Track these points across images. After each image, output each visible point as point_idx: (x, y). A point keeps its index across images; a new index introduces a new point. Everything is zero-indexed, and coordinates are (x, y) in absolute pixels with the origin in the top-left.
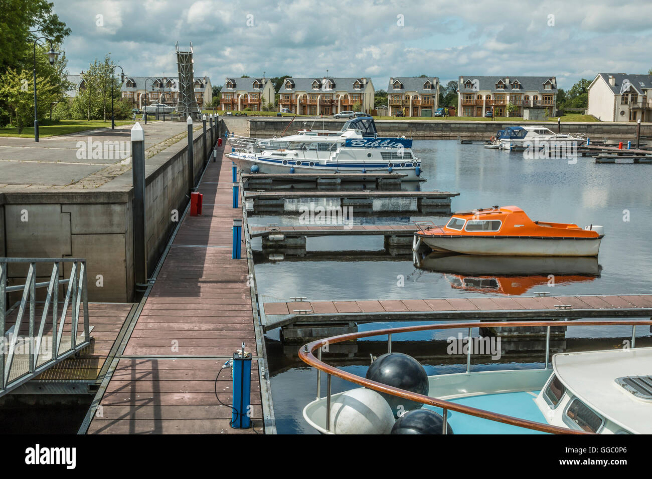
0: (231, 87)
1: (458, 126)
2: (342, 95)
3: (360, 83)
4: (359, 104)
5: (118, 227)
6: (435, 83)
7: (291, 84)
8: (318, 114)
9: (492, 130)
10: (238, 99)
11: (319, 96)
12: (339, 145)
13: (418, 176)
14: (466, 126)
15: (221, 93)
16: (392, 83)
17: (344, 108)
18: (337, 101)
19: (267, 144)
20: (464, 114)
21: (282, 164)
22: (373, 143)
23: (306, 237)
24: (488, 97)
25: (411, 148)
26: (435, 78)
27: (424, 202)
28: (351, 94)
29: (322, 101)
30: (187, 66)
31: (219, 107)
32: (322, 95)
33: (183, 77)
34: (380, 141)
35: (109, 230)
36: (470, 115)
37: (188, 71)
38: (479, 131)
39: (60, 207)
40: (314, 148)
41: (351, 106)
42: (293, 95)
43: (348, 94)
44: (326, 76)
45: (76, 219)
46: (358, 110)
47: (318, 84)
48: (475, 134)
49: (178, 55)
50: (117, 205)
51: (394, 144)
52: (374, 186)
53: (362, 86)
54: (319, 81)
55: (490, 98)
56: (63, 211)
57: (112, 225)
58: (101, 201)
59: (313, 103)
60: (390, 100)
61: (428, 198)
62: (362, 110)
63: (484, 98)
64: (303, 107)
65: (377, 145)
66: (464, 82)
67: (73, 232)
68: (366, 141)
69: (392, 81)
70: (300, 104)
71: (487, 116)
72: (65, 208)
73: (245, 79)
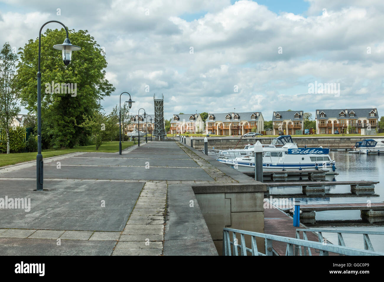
0: (176, 120)
1: (323, 140)
2: (244, 123)
3: (255, 116)
4: (255, 128)
5: (260, 207)
6: (301, 114)
7: (213, 117)
8: (230, 135)
9: (344, 142)
10: (181, 127)
11: (230, 124)
12: (283, 153)
13: (334, 171)
14: (328, 140)
15: (170, 124)
16: (275, 115)
17: (246, 131)
18: (242, 127)
19: (227, 153)
20: (321, 132)
21: (249, 166)
22: (305, 151)
23: (315, 211)
24: (335, 122)
25: (328, 154)
26: (301, 111)
27: (357, 187)
28: (250, 122)
29: (232, 126)
30: (160, 108)
31: (169, 132)
32: (232, 123)
33: (158, 115)
34: (309, 150)
35: (254, 209)
36: (324, 133)
37: (161, 111)
38: (336, 143)
39: (224, 195)
40: (269, 155)
41: (250, 130)
42: (214, 124)
43: (248, 122)
44: (234, 112)
45: (234, 203)
46: (255, 131)
47: (230, 116)
48: (334, 144)
49: (155, 102)
50: (259, 193)
51: (318, 152)
52: (307, 178)
53: (256, 117)
54: (230, 115)
55: (336, 122)
56: (226, 198)
57: (256, 206)
58: (250, 190)
59: (227, 128)
60: (274, 125)
61: (360, 185)
62: (257, 132)
63: (333, 123)
64: (221, 131)
65: (308, 152)
66: (319, 113)
67: (232, 211)
68: (300, 150)
69: (275, 113)
70: (219, 129)
71: (336, 134)
72: (228, 196)
73: (181, 115)
